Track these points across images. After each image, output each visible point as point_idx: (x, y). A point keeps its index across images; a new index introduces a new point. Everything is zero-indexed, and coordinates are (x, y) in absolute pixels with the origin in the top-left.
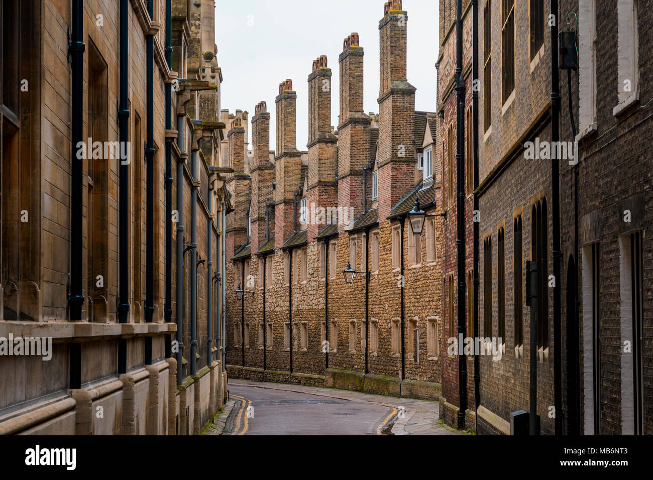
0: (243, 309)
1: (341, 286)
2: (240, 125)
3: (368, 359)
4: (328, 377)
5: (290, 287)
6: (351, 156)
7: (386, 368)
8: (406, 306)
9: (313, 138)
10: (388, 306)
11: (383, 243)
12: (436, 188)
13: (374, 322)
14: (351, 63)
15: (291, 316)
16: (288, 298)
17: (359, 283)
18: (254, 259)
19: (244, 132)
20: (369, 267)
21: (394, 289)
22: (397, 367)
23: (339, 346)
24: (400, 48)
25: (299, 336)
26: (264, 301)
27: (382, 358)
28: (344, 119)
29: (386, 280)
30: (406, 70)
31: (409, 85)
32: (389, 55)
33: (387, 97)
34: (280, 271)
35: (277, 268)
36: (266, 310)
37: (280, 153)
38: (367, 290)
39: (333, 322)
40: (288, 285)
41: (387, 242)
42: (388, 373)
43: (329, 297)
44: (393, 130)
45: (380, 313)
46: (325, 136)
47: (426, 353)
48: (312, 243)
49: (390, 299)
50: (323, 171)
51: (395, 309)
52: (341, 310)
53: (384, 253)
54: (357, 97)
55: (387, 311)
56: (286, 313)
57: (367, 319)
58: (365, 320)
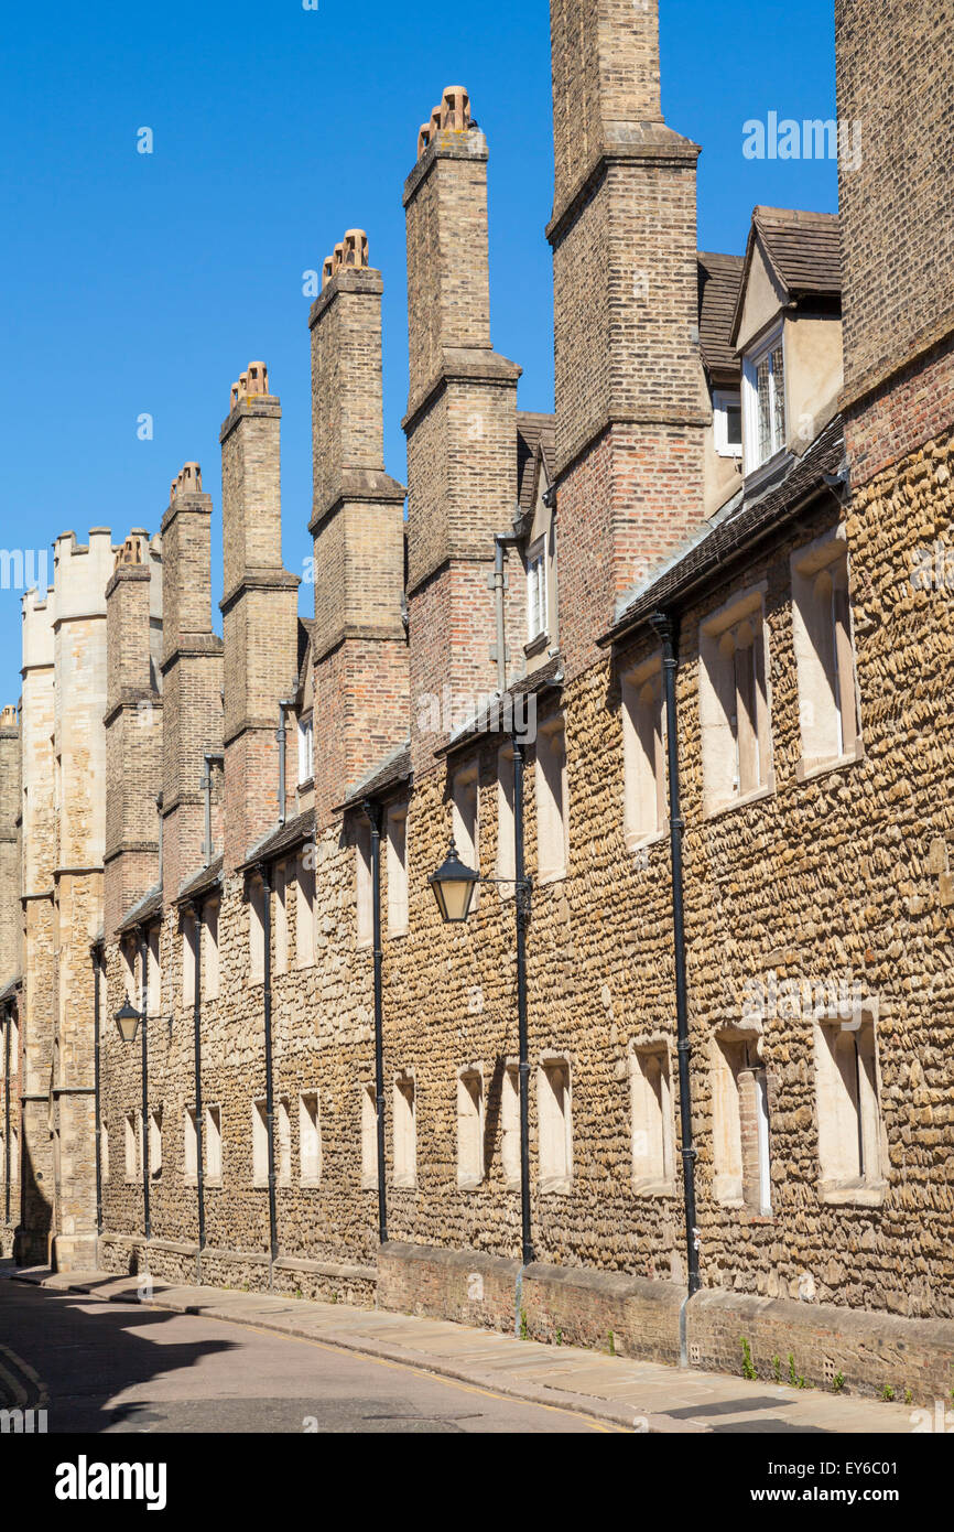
0: (145, 1072)
1: (426, 952)
2: (138, 560)
3: (533, 1206)
4: (385, 1273)
5: (267, 985)
7: (609, 1241)
8: (698, 977)
10: (614, 993)
11: (583, 755)
13: (549, 1067)
14: (445, 186)
15: (269, 1077)
16: (261, 1021)
17: (492, 931)
18: (172, 918)
19: (148, 579)
20: (529, 859)
21: (635, 921)
22: (659, 1236)
23: (421, 1164)
25: (295, 1139)
26: (197, 1040)
27: (593, 1200)
29: (600, 892)
34: (240, 940)
35: (231, 935)
36: (204, 1065)
38: (521, 949)
39: (402, 1087)
40: (262, 979)
42: (621, 1265)
43: (387, 999)
45: (579, 1027)
46: (365, 483)
47: (806, 1176)
48: (328, 830)
49: (620, 964)
50: (361, 594)
51: (642, 1000)
52: (426, 1039)
53: (589, 789)
54: (468, 298)
55: (610, 1014)
56: (257, 1068)
57: (524, 1057)
58: (516, 1060)
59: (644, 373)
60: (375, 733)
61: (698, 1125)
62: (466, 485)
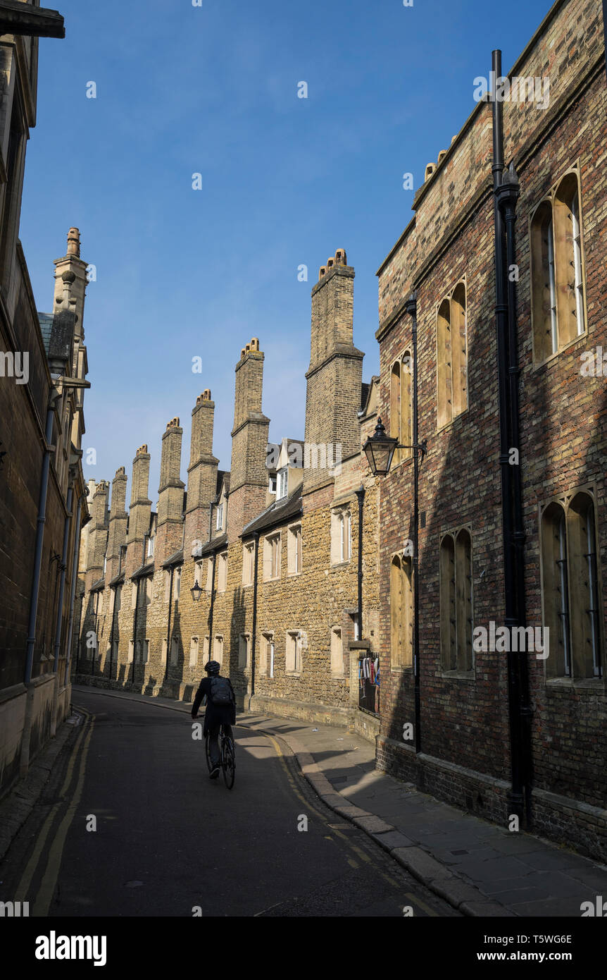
1: (184, 606)
4: (167, 688)
5: (136, 610)
6: (200, 491)
8: (259, 620)
9: (164, 484)
10: (236, 621)
11: (232, 562)
12: (302, 498)
13: (217, 638)
14: (202, 414)
15: (135, 634)
16: (134, 619)
17: (204, 602)
18: (107, 588)
19: (105, 495)
20: (215, 585)
22: (244, 681)
23: (179, 660)
24: (257, 384)
25: (142, 651)
26: (113, 622)
28: (195, 460)
30: (261, 403)
31: (264, 417)
33: (243, 426)
34: (128, 597)
35: (126, 595)
36: (114, 629)
37: (134, 503)
38: (212, 608)
39: (174, 639)
41: (238, 560)
43: (172, 616)
44: (248, 455)
45: (227, 629)
46: (174, 482)
47: (283, 668)
48: (158, 571)
49: (239, 614)
50: (172, 511)
52: (182, 628)
53: (233, 571)
54: (207, 442)
55: (235, 626)
57: (211, 635)
58: (208, 636)
59: (254, 472)
60: (172, 547)
61: (256, 655)
62: (204, 489)
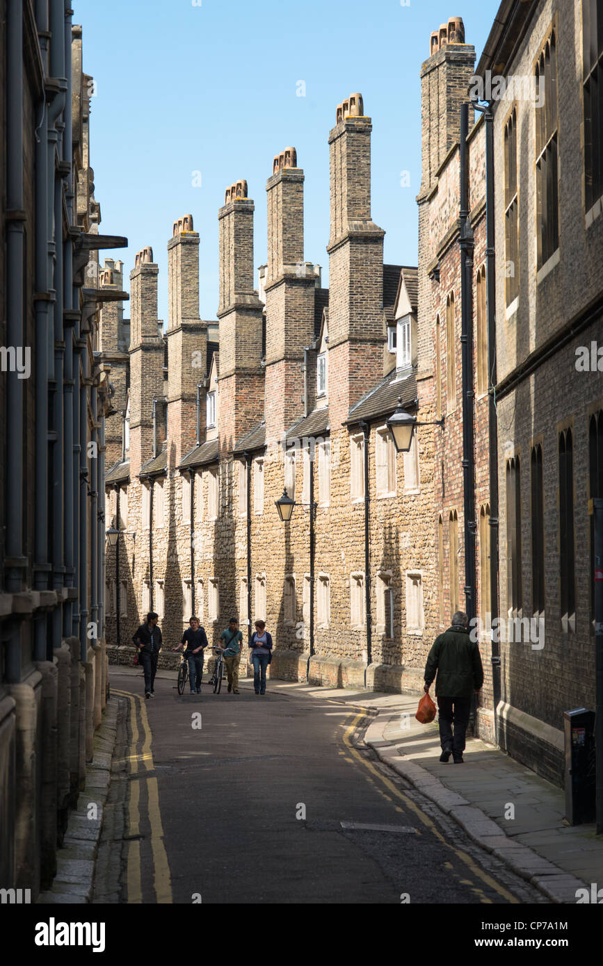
0: (117, 559)
1: (272, 524)
3: (315, 633)
6: (286, 331)
7: (342, 646)
8: (373, 554)
9: (227, 303)
10: (346, 555)
12: (418, 381)
13: (324, 579)
14: (285, 193)
15: (193, 569)
16: (189, 543)
17: (300, 521)
18: (135, 482)
20: (315, 495)
21: (353, 529)
22: (359, 645)
23: (268, 614)
24: (361, 172)
25: (206, 599)
26: (151, 547)
27: (337, 632)
28: (275, 274)
29: (341, 516)
30: (370, 204)
31: (375, 227)
32: (345, 182)
33: (342, 244)
34: (176, 502)
36: (154, 560)
37: (175, 325)
38: (312, 530)
39: (259, 579)
40: (190, 523)
41: (344, 459)
42: (346, 654)
43: (252, 541)
44: (351, 293)
45: (333, 565)
46: (245, 300)
48: (225, 459)
49: (348, 544)
50: (244, 353)
51: (355, 559)
52: (271, 561)
53: (339, 475)
54: (294, 243)
55: (344, 562)
56: (185, 565)
57: (312, 574)
58: (309, 575)
59: (362, 320)
60: (248, 417)
61: (372, 606)
62: (292, 326)
